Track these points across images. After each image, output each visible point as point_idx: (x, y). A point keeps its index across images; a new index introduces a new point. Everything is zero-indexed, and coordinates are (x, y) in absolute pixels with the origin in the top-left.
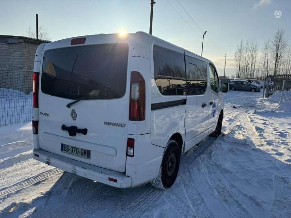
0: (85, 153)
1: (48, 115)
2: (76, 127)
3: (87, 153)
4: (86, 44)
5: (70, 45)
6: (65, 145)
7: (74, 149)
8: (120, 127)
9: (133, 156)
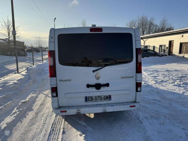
0: (107, 98)
1: (69, 80)
2: (100, 84)
3: (109, 98)
4: (103, 32)
5: (89, 32)
6: (89, 97)
7: (98, 98)
8: (131, 78)
9: (141, 91)
